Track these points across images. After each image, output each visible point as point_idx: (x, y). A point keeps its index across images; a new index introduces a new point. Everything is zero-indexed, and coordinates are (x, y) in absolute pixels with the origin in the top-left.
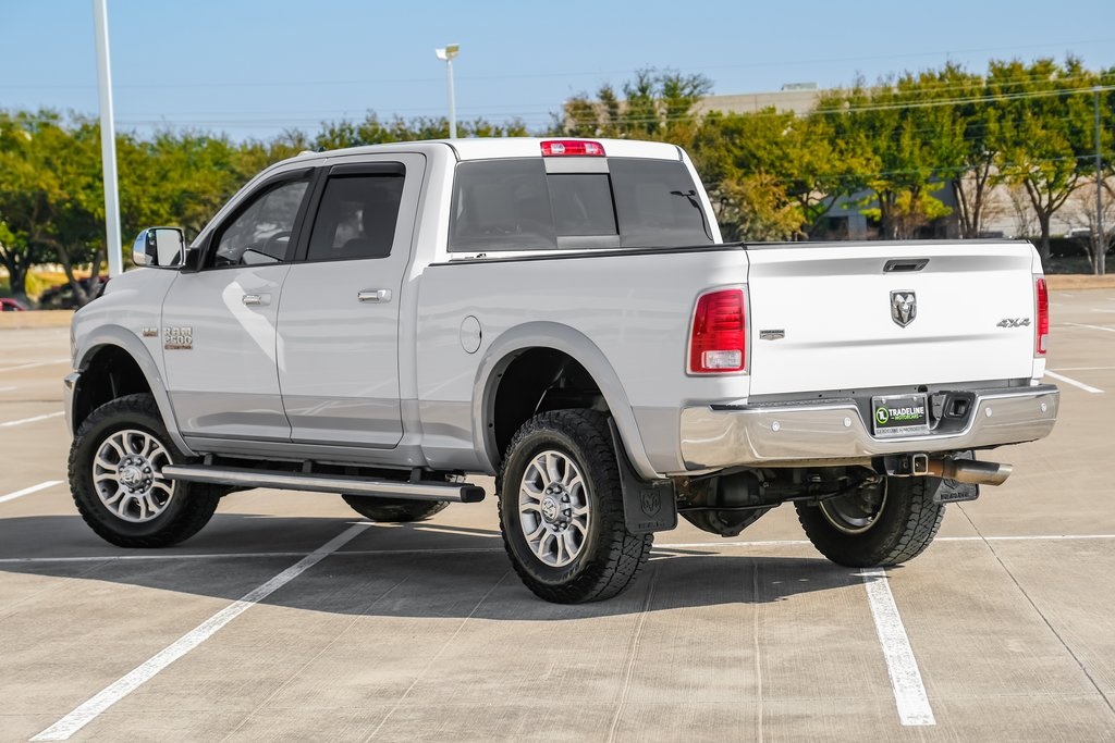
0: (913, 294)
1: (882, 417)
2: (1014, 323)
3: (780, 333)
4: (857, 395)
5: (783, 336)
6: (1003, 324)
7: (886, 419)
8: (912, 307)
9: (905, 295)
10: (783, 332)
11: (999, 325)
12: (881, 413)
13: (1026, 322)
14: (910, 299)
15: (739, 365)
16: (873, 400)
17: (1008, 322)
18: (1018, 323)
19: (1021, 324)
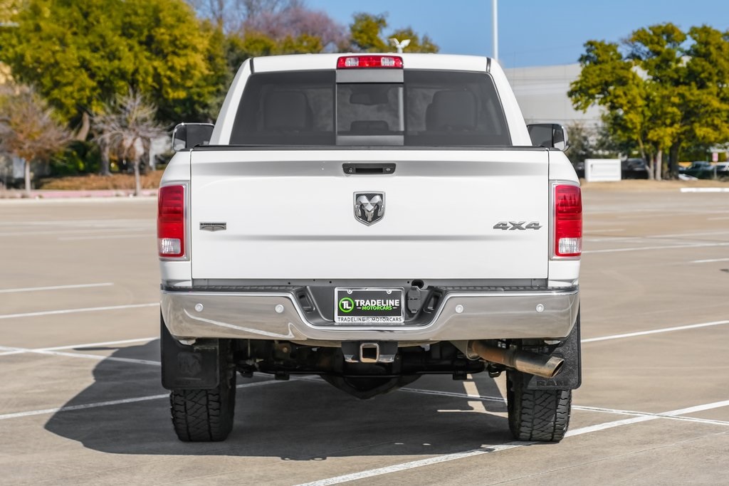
0: (380, 195)
2: (517, 226)
3: (222, 226)
5: (224, 228)
6: (503, 226)
7: (351, 308)
8: (378, 207)
9: (370, 196)
10: (224, 224)
11: (495, 228)
12: (345, 303)
13: (536, 226)
14: (377, 199)
15: (179, 252)
16: (336, 290)
17: (509, 225)
18: (524, 226)
19: (527, 227)
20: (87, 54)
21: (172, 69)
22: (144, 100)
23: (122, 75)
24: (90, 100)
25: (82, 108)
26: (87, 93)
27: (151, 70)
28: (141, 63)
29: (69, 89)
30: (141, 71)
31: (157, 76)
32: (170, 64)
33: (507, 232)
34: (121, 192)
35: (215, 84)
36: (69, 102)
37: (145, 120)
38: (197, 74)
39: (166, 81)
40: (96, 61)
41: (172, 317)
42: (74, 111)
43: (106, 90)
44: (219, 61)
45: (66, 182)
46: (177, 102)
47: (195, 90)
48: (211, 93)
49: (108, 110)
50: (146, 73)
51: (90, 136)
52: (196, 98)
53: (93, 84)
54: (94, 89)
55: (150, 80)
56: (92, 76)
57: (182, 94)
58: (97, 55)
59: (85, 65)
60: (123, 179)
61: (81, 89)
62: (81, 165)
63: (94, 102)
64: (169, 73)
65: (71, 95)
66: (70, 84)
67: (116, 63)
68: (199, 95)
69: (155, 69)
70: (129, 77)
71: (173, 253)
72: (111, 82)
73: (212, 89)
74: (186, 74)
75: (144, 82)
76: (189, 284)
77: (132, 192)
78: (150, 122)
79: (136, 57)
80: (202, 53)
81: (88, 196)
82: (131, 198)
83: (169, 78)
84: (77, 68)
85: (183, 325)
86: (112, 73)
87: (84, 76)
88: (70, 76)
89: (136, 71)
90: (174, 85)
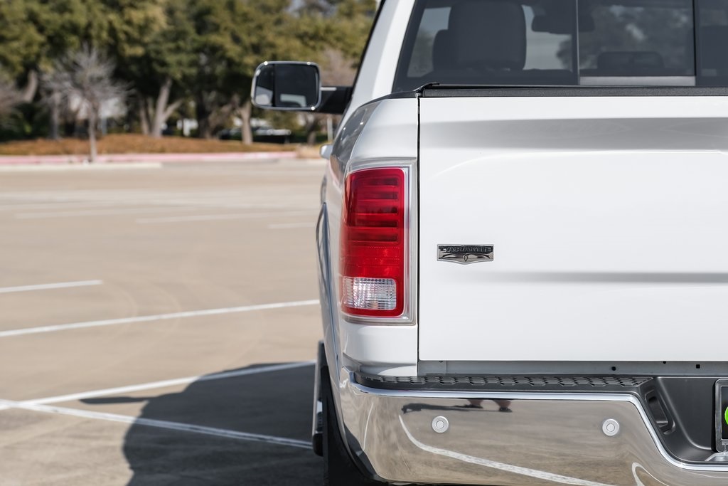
3: (483, 252)
5: (489, 257)
10: (489, 248)
15: (391, 305)
16: (718, 386)
20: (36, 7)
21: (129, 23)
22: (99, 56)
23: (74, 29)
24: (38, 56)
25: (30, 66)
26: (35, 49)
27: (106, 24)
28: (95, 16)
29: (15, 45)
30: (95, 24)
31: (112, 31)
32: (126, 17)
34: (74, 158)
35: (175, 40)
36: (15, 59)
37: (100, 79)
38: (156, 28)
39: (122, 36)
40: (45, 14)
41: (376, 430)
42: (20, 69)
43: (56, 45)
44: (179, 15)
45: (12, 147)
46: (135, 59)
47: (152, 47)
48: (170, 50)
49: (60, 67)
50: (101, 27)
51: (37, 97)
52: (153, 55)
53: (41, 38)
54: (42, 45)
55: (105, 35)
56: (41, 30)
57: (139, 51)
58: (46, 7)
59: (32, 18)
60: (75, 144)
61: (29, 44)
62: (28, 129)
63: (44, 59)
64: (126, 28)
65: (17, 52)
66: (16, 39)
67: (67, 16)
68: (158, 52)
69: (110, 23)
70: (82, 31)
71: (375, 308)
72: (61, 37)
73: (172, 45)
74: (144, 28)
75: (99, 37)
76: (412, 372)
77: (85, 158)
78: (106, 81)
79: (89, 9)
80: (161, 5)
81: (38, 163)
82: (85, 166)
83: (126, 33)
84: (24, 21)
85: (398, 454)
86: (63, 27)
87: (32, 31)
88: (16, 30)
89: (89, 25)
90: (132, 41)
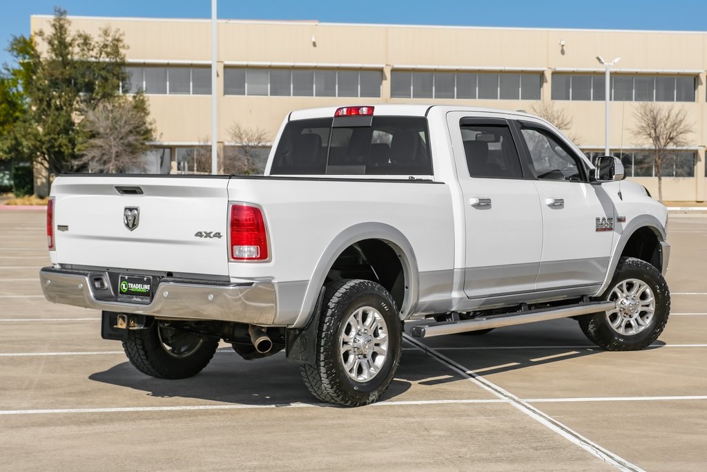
0: (137, 209)
1: (124, 288)
2: (208, 235)
3: (66, 228)
4: (110, 271)
5: (67, 230)
7: (126, 289)
8: (136, 218)
9: (131, 209)
10: (67, 226)
12: (124, 285)
13: (218, 235)
14: (135, 212)
16: (120, 276)
17: (203, 234)
18: (212, 235)
19: (214, 236)
33: (203, 239)
